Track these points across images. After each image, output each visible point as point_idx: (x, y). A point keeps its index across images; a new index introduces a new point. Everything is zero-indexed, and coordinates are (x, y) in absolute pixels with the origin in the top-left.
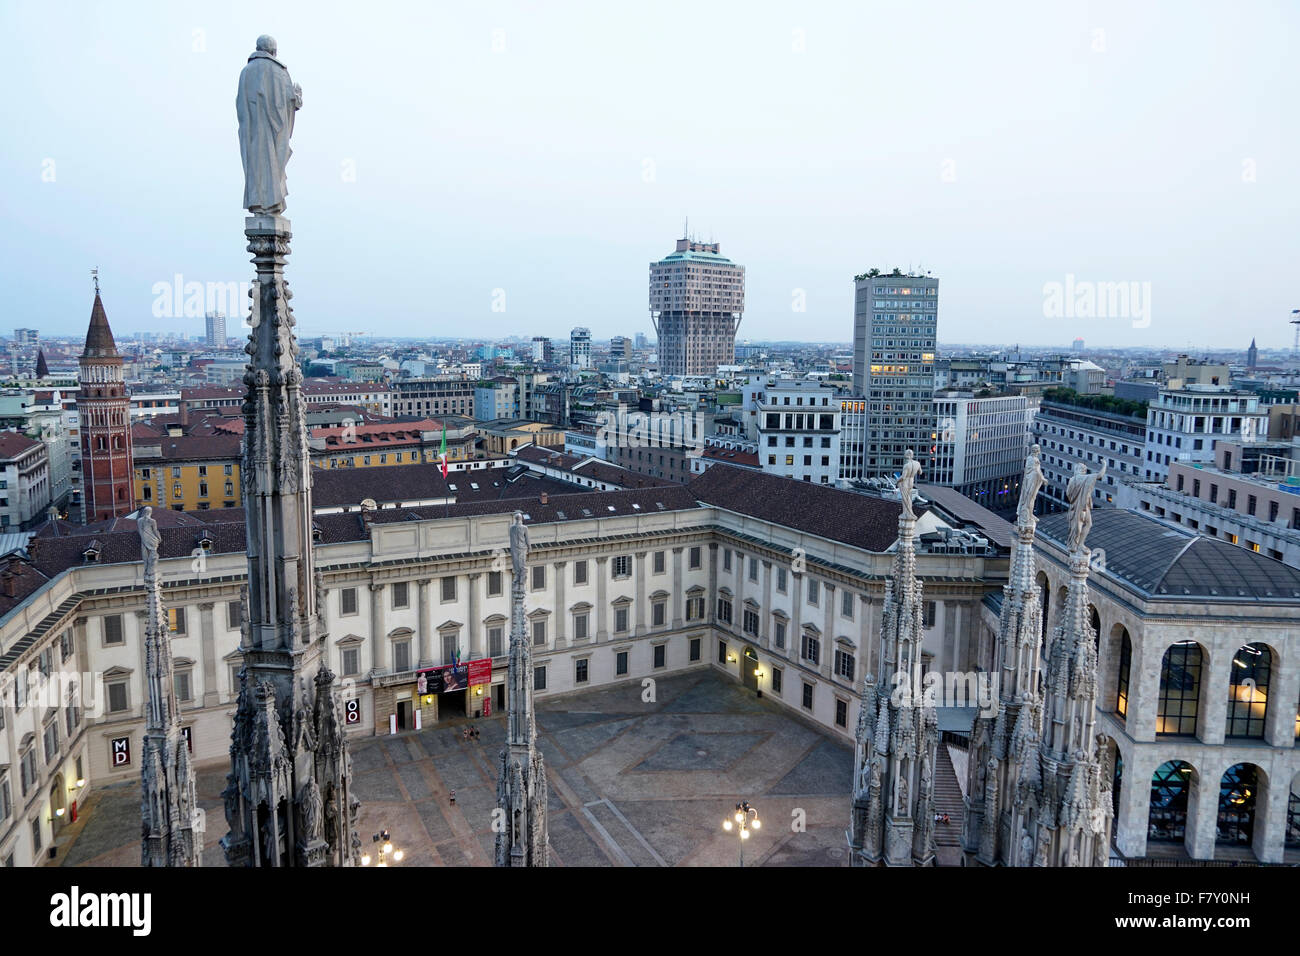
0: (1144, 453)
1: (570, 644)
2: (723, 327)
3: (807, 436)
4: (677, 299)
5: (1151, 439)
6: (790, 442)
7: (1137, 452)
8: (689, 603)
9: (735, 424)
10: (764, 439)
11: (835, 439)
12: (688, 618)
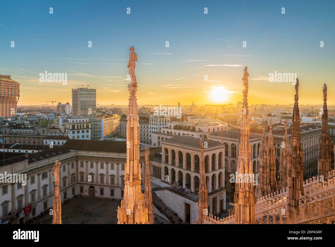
0: (149, 127)
1: (42, 198)
2: (13, 101)
3: (82, 130)
5: (151, 124)
6: (78, 132)
7: (147, 127)
8: (72, 178)
9: (58, 129)
10: (71, 132)
11: (90, 130)
12: (72, 183)
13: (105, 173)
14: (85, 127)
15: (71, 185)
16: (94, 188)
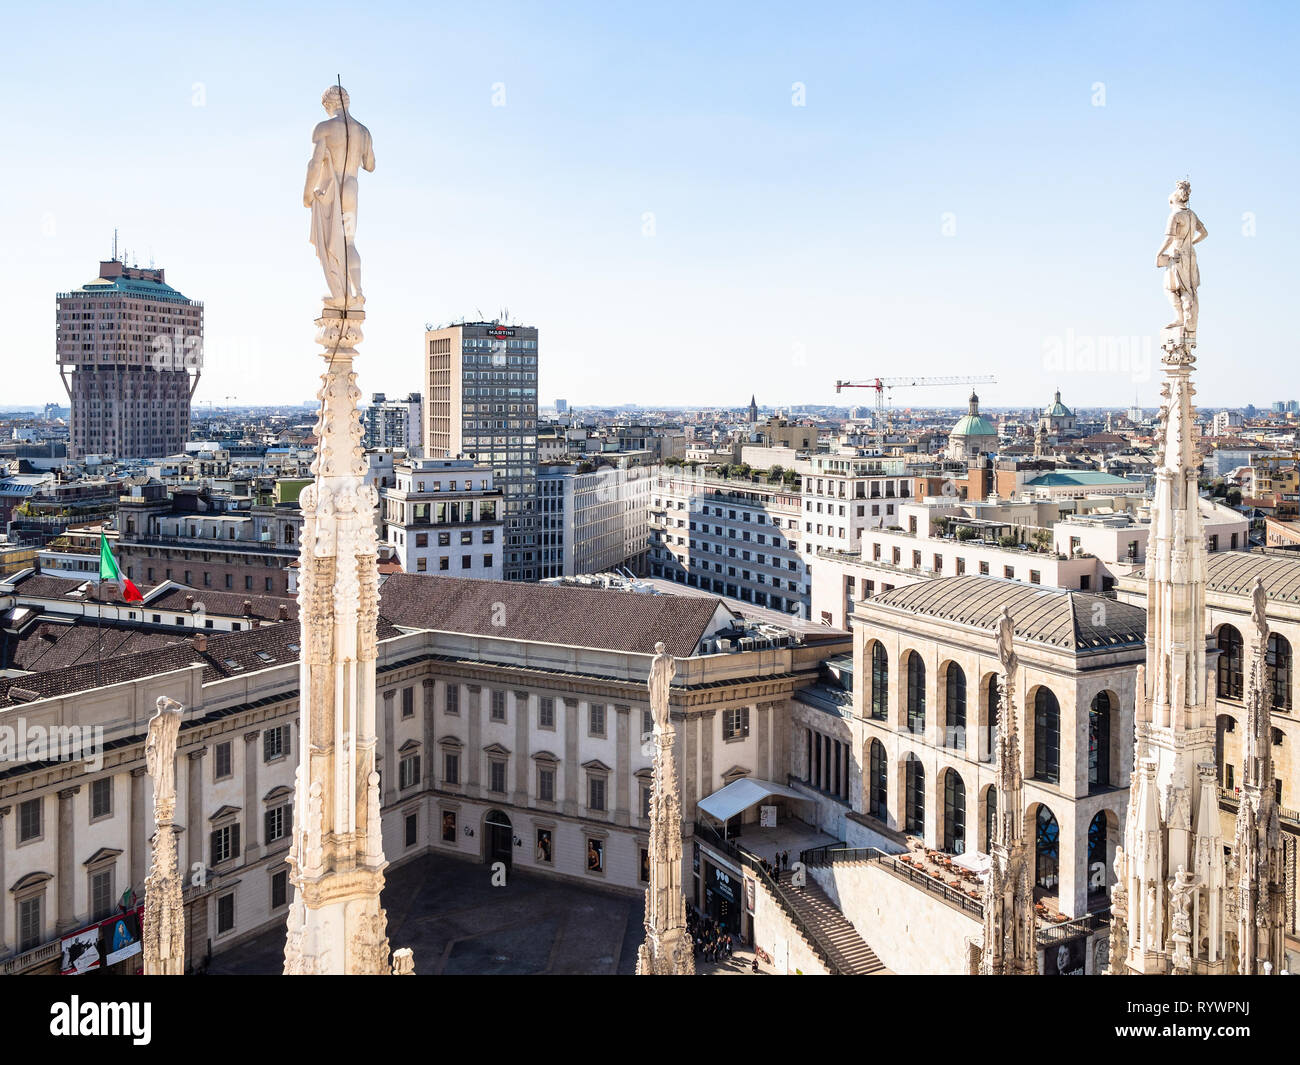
0: (801, 523)
2: (174, 388)
4: (106, 347)
5: (808, 509)
6: (445, 542)
7: (793, 524)
8: (402, 765)
10: (410, 537)
11: (499, 532)
12: (402, 787)
13: (560, 752)
14: (477, 517)
15: (399, 796)
16: (509, 823)
